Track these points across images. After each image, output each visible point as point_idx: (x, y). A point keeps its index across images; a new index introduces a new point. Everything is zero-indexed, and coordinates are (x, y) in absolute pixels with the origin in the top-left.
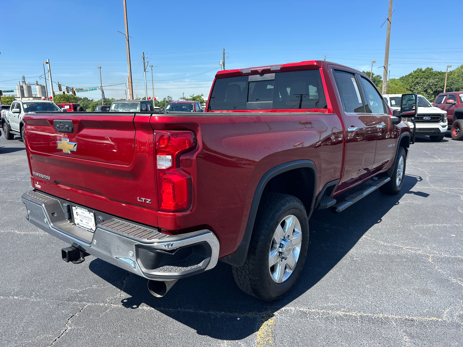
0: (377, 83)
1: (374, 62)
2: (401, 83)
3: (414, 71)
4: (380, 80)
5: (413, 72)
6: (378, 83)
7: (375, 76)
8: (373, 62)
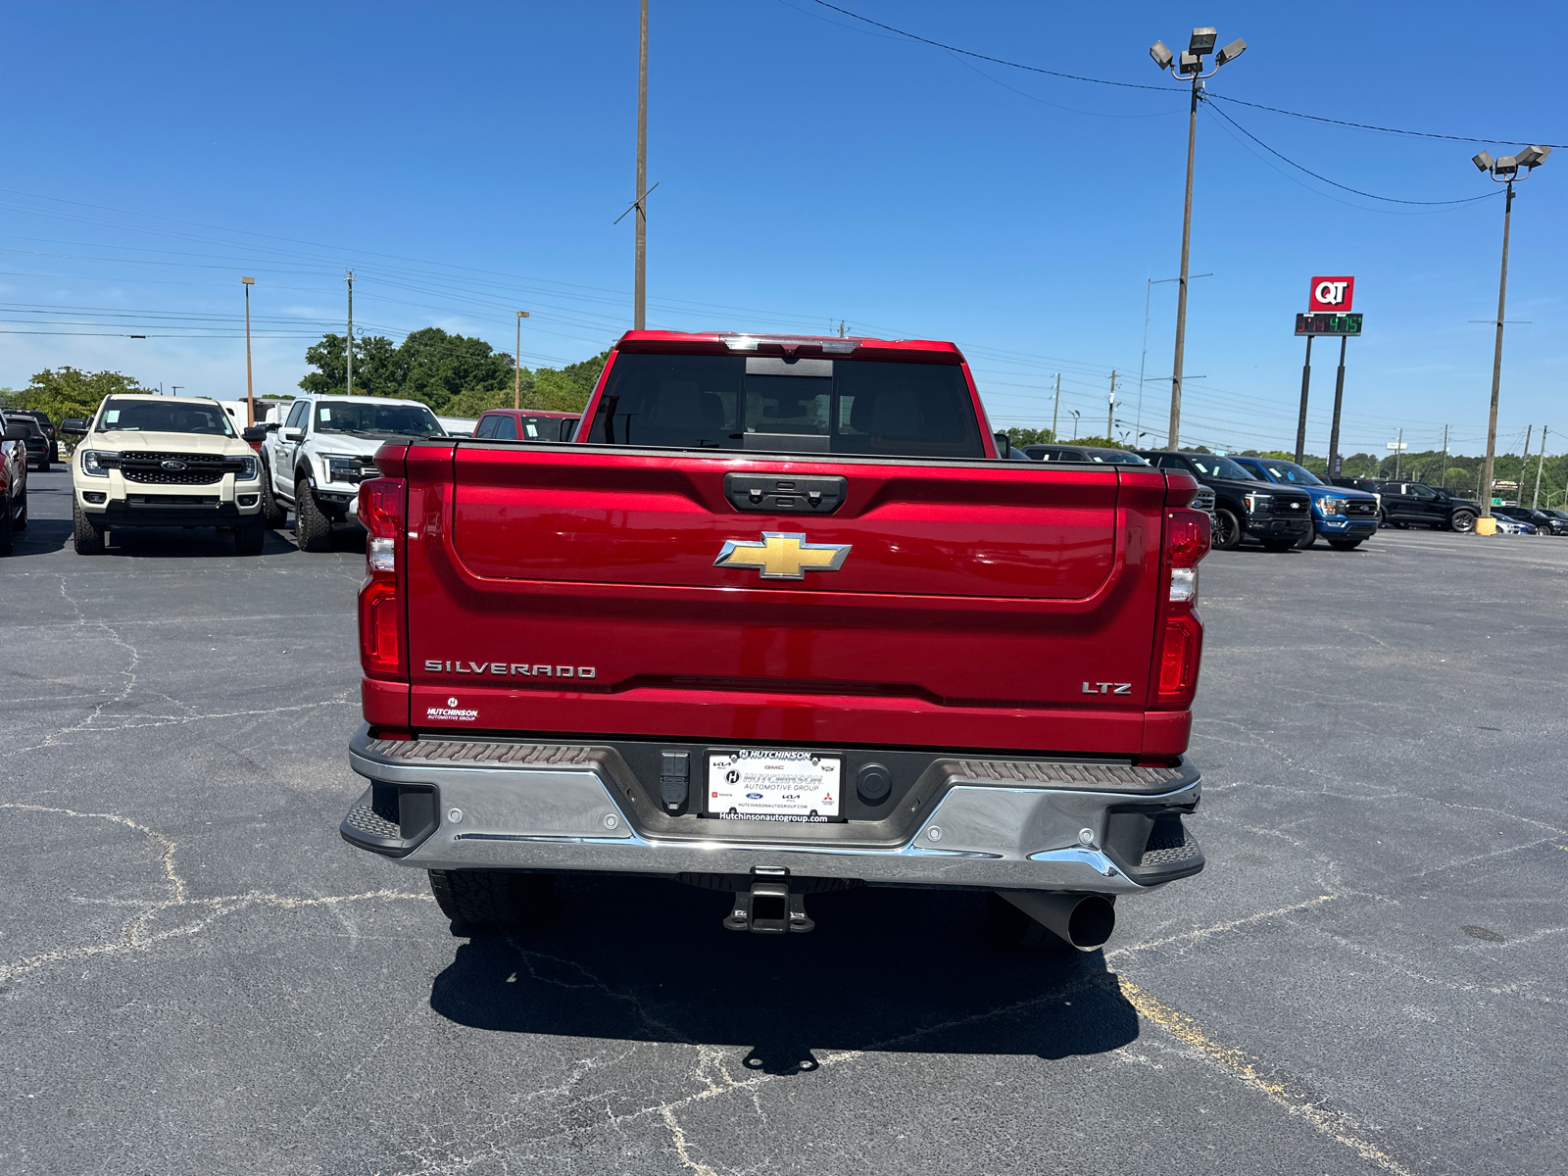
0: (502, 376)
1: (524, 315)
2: (568, 384)
3: (602, 353)
4: (511, 370)
5: (599, 356)
6: (505, 377)
7: (495, 355)
8: (522, 313)
